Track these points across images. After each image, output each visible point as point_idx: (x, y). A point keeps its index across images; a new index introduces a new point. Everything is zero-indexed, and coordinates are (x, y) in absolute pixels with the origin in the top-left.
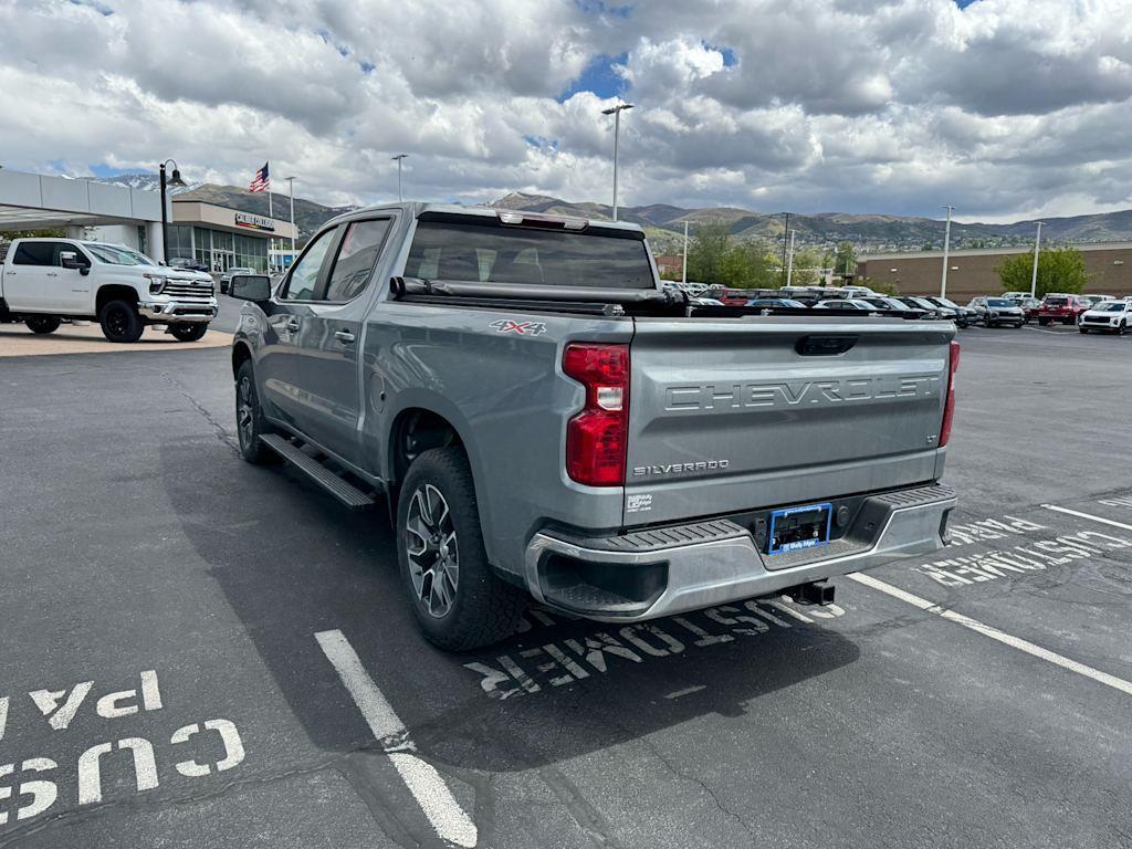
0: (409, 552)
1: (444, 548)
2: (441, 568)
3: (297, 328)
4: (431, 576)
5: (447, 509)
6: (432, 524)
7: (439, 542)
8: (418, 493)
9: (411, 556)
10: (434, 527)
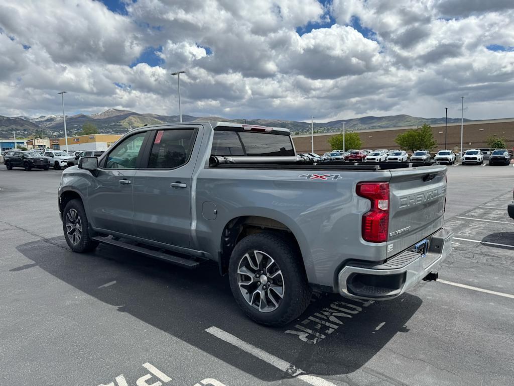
0: (240, 284)
1: (264, 279)
2: (263, 289)
3: (130, 182)
4: (258, 293)
5: (273, 261)
6: (258, 268)
7: (259, 277)
8: (247, 255)
9: (241, 286)
10: (260, 270)
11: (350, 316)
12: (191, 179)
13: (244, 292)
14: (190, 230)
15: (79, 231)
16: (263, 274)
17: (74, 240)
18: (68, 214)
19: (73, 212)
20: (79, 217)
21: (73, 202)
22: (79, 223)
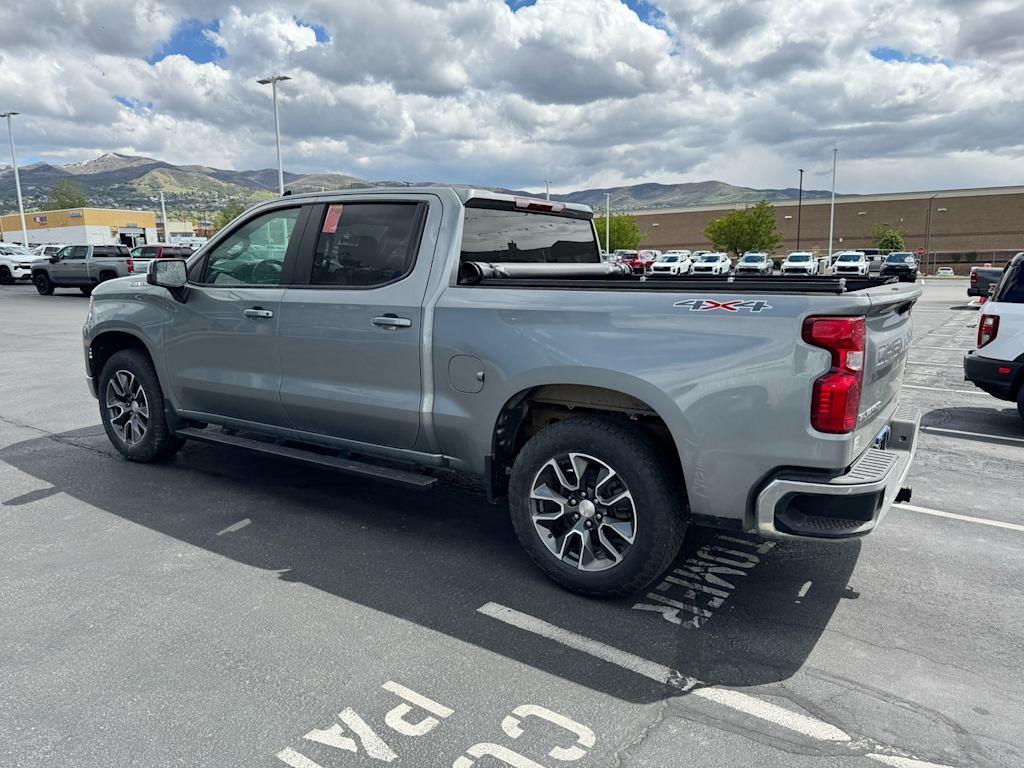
0: (535, 518)
1: (587, 508)
2: (586, 527)
3: (271, 314)
4: (576, 537)
5: (612, 473)
6: (577, 488)
7: (577, 503)
8: (552, 462)
9: (539, 522)
10: (579, 491)
11: (743, 573)
12: (422, 310)
13: (543, 533)
14: (420, 413)
15: (141, 416)
16: (586, 498)
17: (129, 436)
18: (111, 381)
19: (125, 378)
20: (141, 388)
21: (124, 355)
22: (141, 401)
